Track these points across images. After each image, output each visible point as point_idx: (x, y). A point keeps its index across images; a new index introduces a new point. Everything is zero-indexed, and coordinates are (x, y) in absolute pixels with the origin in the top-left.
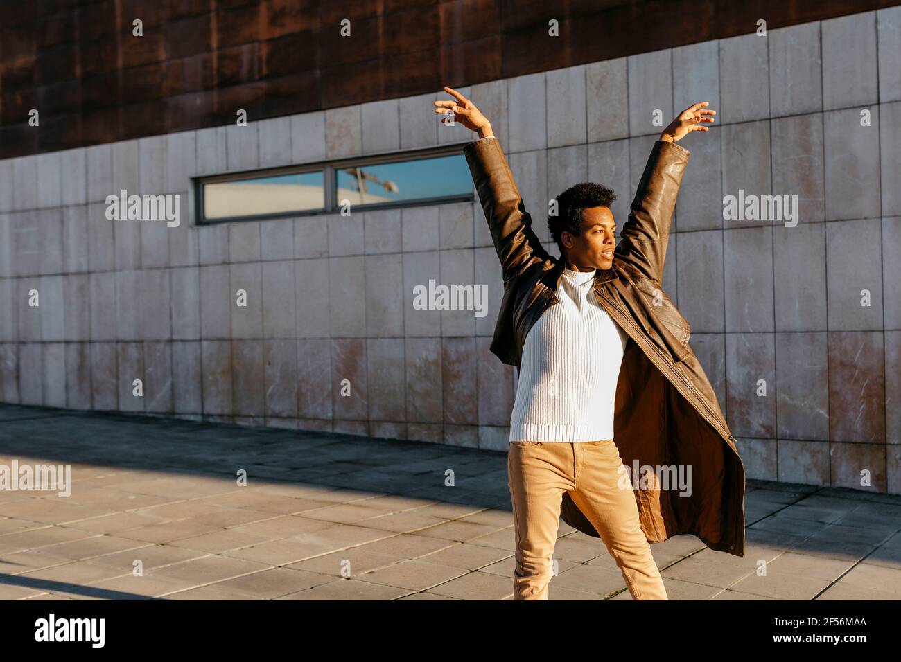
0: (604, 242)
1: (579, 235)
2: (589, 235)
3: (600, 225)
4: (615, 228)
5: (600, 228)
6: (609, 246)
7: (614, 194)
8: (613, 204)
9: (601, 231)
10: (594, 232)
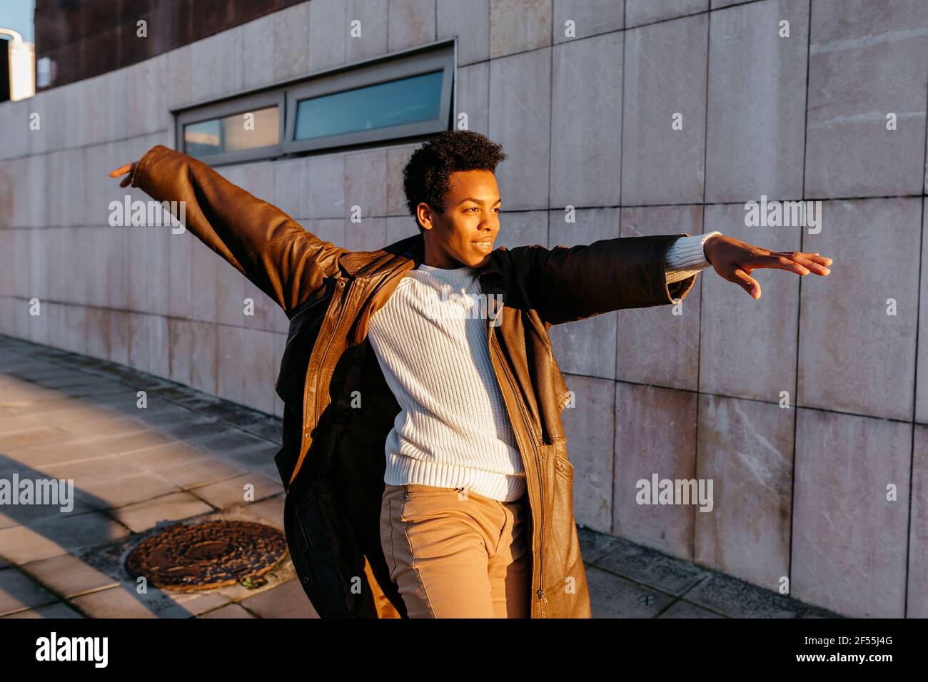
0: (479, 228)
1: (442, 212)
2: (457, 215)
3: (474, 201)
4: (499, 205)
5: (472, 205)
6: (485, 233)
7: (501, 152)
8: (500, 166)
9: (474, 209)
10: (465, 211)
